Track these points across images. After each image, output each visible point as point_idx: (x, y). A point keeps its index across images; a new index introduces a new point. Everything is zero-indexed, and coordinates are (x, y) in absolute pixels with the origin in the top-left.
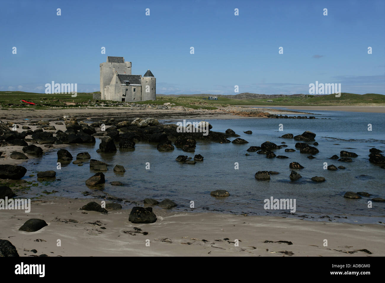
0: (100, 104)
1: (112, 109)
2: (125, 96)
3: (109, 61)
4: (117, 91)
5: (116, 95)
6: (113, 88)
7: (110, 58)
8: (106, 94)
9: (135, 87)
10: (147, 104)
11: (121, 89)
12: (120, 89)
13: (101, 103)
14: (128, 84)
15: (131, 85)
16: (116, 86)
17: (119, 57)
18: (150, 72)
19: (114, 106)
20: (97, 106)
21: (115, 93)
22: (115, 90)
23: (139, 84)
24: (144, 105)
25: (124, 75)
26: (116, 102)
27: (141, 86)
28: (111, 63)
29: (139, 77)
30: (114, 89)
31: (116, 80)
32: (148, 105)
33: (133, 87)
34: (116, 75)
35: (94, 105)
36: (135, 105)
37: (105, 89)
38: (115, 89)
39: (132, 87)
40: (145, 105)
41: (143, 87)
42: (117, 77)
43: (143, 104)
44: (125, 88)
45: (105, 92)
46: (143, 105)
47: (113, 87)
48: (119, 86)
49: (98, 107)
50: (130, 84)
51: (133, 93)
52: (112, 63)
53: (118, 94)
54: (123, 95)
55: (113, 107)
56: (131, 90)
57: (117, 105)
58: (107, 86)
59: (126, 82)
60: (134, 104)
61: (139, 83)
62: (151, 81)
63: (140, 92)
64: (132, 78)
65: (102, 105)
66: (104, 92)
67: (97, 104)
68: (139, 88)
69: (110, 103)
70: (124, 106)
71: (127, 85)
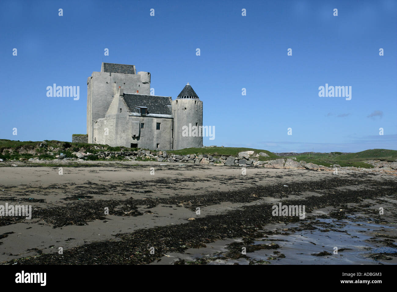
0: (74, 153)
1: (107, 166)
2: (138, 138)
3: (106, 70)
4: (120, 128)
5: (119, 136)
6: (113, 122)
7: (107, 65)
8: (96, 136)
9: (159, 121)
10: (196, 153)
11: (130, 124)
12: (127, 123)
13: (77, 150)
14: (144, 112)
15: (150, 114)
16: (118, 118)
17: (126, 66)
18: (192, 89)
19: (113, 158)
20: (62, 158)
21: (117, 133)
22: (117, 126)
23: (166, 113)
24: (188, 156)
25: (136, 95)
26: (118, 149)
27: (173, 119)
28: (109, 74)
29: (166, 100)
30: (115, 125)
31: (120, 104)
32: (201, 156)
33: (155, 121)
34: (119, 94)
35: (55, 154)
36: (167, 157)
37: (96, 126)
38: (117, 124)
39: (152, 119)
40: (192, 156)
41: (176, 120)
42: (122, 99)
43: (185, 154)
44: (138, 122)
45: (96, 132)
46: (186, 158)
47: (112, 120)
48: (126, 118)
49: (65, 161)
50: (148, 113)
51: (156, 132)
52: (112, 74)
53: (124, 135)
54: (134, 137)
55: (110, 160)
56: (150, 127)
57: (121, 157)
58: (100, 119)
59: (141, 108)
60: (165, 155)
61: (168, 112)
62: (195, 108)
63: (169, 130)
64: (151, 102)
65: (78, 154)
66: (93, 132)
67: (64, 153)
68: (167, 123)
69: (102, 152)
70: (139, 159)
71: (142, 116)
